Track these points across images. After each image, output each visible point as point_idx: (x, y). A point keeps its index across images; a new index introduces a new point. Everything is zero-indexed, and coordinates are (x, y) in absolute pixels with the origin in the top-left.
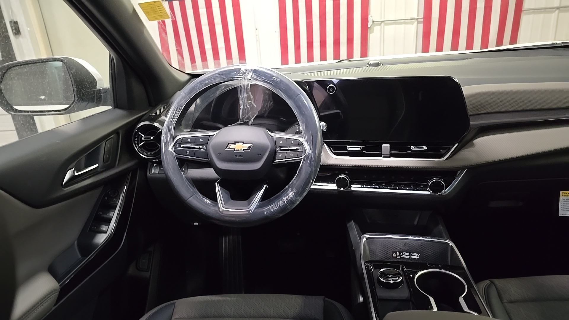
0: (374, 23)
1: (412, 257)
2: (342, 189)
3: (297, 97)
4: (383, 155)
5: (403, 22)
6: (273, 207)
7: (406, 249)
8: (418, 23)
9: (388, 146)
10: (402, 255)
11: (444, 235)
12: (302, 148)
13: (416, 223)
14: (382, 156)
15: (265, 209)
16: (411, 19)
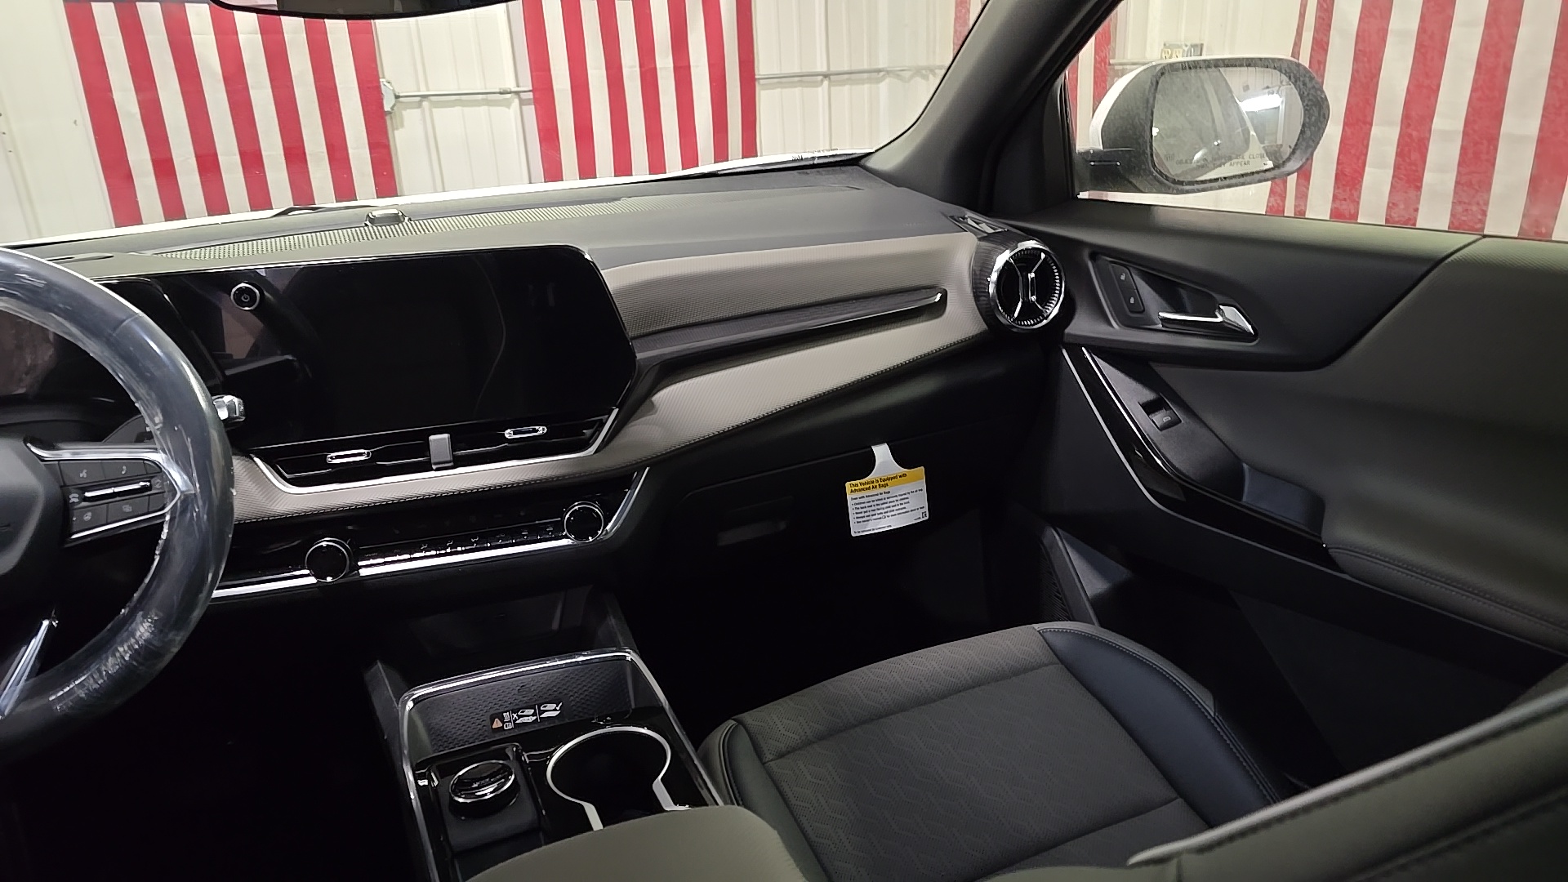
0: (401, 99)
1: (542, 716)
2: (329, 579)
3: (115, 329)
4: (435, 464)
5: (483, 99)
6: (82, 685)
7: (525, 699)
8: (522, 103)
9: (444, 439)
10: (516, 720)
11: (620, 639)
12: (162, 484)
13: (555, 625)
14: (434, 467)
15: (53, 697)
16: (501, 93)
